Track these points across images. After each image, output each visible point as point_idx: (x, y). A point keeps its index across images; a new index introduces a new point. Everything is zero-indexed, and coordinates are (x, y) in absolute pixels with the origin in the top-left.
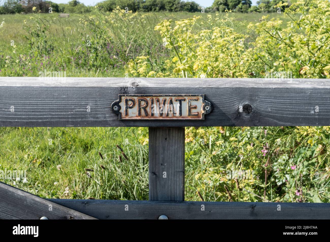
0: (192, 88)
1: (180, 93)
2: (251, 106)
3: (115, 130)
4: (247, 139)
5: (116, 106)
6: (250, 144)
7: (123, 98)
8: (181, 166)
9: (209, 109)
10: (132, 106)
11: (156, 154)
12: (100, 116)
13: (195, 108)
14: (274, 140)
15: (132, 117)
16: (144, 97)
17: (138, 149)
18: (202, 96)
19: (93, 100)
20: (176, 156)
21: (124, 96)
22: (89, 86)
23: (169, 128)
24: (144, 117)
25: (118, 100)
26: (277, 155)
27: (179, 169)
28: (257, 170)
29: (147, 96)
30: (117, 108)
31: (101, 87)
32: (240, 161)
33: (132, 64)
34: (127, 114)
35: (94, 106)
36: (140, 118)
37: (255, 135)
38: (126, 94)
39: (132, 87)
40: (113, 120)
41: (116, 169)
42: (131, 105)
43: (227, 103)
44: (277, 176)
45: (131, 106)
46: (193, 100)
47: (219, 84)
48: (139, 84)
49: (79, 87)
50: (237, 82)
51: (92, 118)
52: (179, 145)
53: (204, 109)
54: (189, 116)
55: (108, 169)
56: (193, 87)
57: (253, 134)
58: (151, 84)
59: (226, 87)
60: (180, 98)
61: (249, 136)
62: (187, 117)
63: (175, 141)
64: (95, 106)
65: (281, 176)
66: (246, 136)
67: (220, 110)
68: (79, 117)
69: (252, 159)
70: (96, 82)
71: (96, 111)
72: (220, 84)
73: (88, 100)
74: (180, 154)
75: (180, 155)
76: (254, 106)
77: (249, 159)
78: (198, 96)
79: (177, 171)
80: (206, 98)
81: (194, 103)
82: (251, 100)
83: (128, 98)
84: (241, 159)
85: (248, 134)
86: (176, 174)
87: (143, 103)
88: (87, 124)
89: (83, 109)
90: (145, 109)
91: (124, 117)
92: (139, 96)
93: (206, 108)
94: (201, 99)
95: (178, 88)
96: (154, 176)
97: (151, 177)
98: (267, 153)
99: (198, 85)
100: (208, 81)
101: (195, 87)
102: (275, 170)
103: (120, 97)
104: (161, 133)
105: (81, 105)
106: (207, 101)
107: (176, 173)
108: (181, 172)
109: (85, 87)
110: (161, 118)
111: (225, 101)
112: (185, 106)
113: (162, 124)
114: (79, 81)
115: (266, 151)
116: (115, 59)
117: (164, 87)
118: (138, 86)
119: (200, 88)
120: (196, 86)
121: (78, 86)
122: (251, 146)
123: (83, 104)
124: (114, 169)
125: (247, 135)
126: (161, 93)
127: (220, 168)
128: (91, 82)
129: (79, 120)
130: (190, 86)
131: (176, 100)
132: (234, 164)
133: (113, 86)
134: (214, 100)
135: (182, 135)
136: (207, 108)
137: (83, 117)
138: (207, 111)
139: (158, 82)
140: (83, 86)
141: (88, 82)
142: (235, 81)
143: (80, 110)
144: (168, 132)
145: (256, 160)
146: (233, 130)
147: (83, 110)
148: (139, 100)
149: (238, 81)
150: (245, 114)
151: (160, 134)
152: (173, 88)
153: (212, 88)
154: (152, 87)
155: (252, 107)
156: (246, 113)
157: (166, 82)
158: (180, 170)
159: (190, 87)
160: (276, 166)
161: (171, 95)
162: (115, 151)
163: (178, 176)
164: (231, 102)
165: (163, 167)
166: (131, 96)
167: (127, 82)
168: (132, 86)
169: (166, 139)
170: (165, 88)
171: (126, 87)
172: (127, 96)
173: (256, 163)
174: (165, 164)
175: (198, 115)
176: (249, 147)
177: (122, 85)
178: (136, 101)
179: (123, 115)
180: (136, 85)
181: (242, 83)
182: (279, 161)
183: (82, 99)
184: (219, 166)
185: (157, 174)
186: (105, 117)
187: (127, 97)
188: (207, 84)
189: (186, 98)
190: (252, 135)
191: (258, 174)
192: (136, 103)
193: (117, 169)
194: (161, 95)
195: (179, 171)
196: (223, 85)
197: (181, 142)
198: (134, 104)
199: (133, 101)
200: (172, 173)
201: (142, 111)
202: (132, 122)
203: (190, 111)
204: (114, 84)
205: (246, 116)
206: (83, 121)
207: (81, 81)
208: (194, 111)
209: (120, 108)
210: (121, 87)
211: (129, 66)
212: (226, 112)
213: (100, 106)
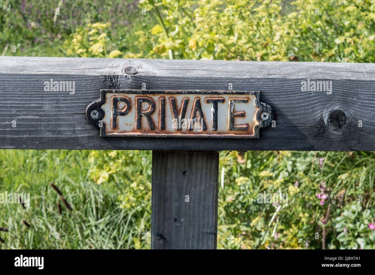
0: (237, 79)
1: (214, 88)
2: (344, 114)
3: (41, 156)
4: (287, 174)
5: (95, 111)
6: (293, 183)
7: (109, 96)
8: (211, 222)
9: (267, 118)
10: (126, 111)
11: (165, 201)
12: (65, 129)
13: (243, 115)
14: (336, 175)
15: (125, 132)
16: (148, 95)
17: (88, 191)
18: (255, 94)
19: (52, 100)
20: (202, 203)
21: (111, 92)
22: (44, 73)
23: (191, 153)
24: (149, 132)
25: (100, 100)
26: (342, 203)
27: (208, 228)
28: (306, 230)
29: (153, 93)
30: (97, 114)
31: (67, 75)
32: (275, 214)
33: (79, 37)
34: (115, 126)
35: (54, 111)
36: (139, 134)
37: (301, 167)
38: (115, 88)
39: (126, 77)
40: (88, 137)
41: (47, 227)
42: (123, 109)
43: (301, 107)
44: (341, 240)
45: (124, 111)
46: (240, 101)
47: (286, 72)
48: (138, 70)
49: (26, 75)
50: (320, 70)
51: (50, 133)
52: (208, 184)
53: (259, 118)
54: (231, 130)
55: (33, 227)
56: (239, 77)
57: (298, 165)
58: (161, 71)
59: (300, 77)
60: (216, 97)
61: (290, 169)
62: (227, 133)
63: (201, 176)
64: (56, 111)
65: (351, 241)
66: (285, 169)
67: (289, 120)
68: (26, 131)
69: (297, 211)
70: (58, 65)
71: (57, 120)
72: (288, 72)
73: (42, 100)
74: (210, 201)
75: (211, 204)
76: (349, 113)
77: (291, 211)
78: (248, 93)
79: (203, 233)
80: (262, 98)
81: (240, 107)
82: (345, 102)
83: (119, 96)
84: (277, 210)
85: (288, 166)
86: (201, 238)
87: (146, 106)
88: (41, 143)
89: (33, 115)
90: (149, 116)
91: (110, 131)
92: (139, 93)
93: (262, 116)
94: (254, 99)
95: (210, 78)
96: (161, 241)
97: (155, 242)
98: (326, 200)
99: (248, 74)
100: (266, 66)
101: (243, 77)
102: (338, 230)
103: (104, 93)
104: (175, 161)
105: (29, 107)
106: (264, 104)
107: (201, 236)
108: (211, 233)
109: (38, 75)
110: (179, 134)
111: (297, 103)
112: (225, 112)
113: (180, 145)
114: (26, 64)
115: (325, 197)
116: (34, 30)
117: (185, 76)
118: (138, 75)
119: (251, 79)
120: (243, 75)
121: (24, 72)
122: (296, 187)
123: (34, 107)
124: (44, 228)
125: (286, 167)
126: (179, 88)
127: (241, 226)
128: (49, 66)
129: (25, 136)
130: (234, 75)
131: (208, 102)
132: (262, 219)
133: (89, 74)
134: (277, 102)
135: (214, 165)
136: (265, 116)
137: (33, 131)
138: (264, 122)
139: (173, 67)
140: (34, 73)
141: (42, 66)
142: (315, 68)
143: (27, 117)
144: (189, 160)
145: (304, 213)
146: (259, 157)
147: (32, 117)
148: (138, 100)
149: (320, 67)
150: (333, 128)
151: (173, 164)
152: (201, 79)
153: (274, 79)
154: (163, 75)
155: (347, 115)
156: (334, 125)
157: (189, 67)
158: (209, 231)
159: (233, 77)
160: (341, 224)
161: (198, 91)
162: (44, 194)
163: (205, 241)
164: (308, 105)
165: (178, 225)
166: (124, 92)
167: (116, 67)
168: (125, 74)
169: (184, 173)
170: (188, 78)
171: (114, 76)
172: (116, 92)
173: (304, 218)
174: (182, 220)
175: (247, 129)
176: (293, 189)
177: (106, 71)
178: (133, 102)
179: (109, 128)
180: (132, 71)
181: (328, 72)
182: (345, 213)
183: (31, 97)
184: (239, 222)
185: (166, 237)
186: (74, 132)
187: (116, 94)
188: (265, 72)
189: (226, 97)
190: (295, 166)
191: (307, 236)
192: (134, 106)
193: (50, 226)
194: (180, 91)
195: (207, 233)
196: (294, 74)
197: (213, 178)
198: (129, 108)
199: (128, 102)
200: (193, 236)
201: (145, 120)
202: (125, 142)
203: (232, 121)
204: (92, 70)
205: (335, 132)
206: (32, 139)
207: (30, 64)
208: (240, 122)
209: (102, 114)
210: (105, 76)
211: (74, 40)
212: (298, 123)
213: (65, 111)
